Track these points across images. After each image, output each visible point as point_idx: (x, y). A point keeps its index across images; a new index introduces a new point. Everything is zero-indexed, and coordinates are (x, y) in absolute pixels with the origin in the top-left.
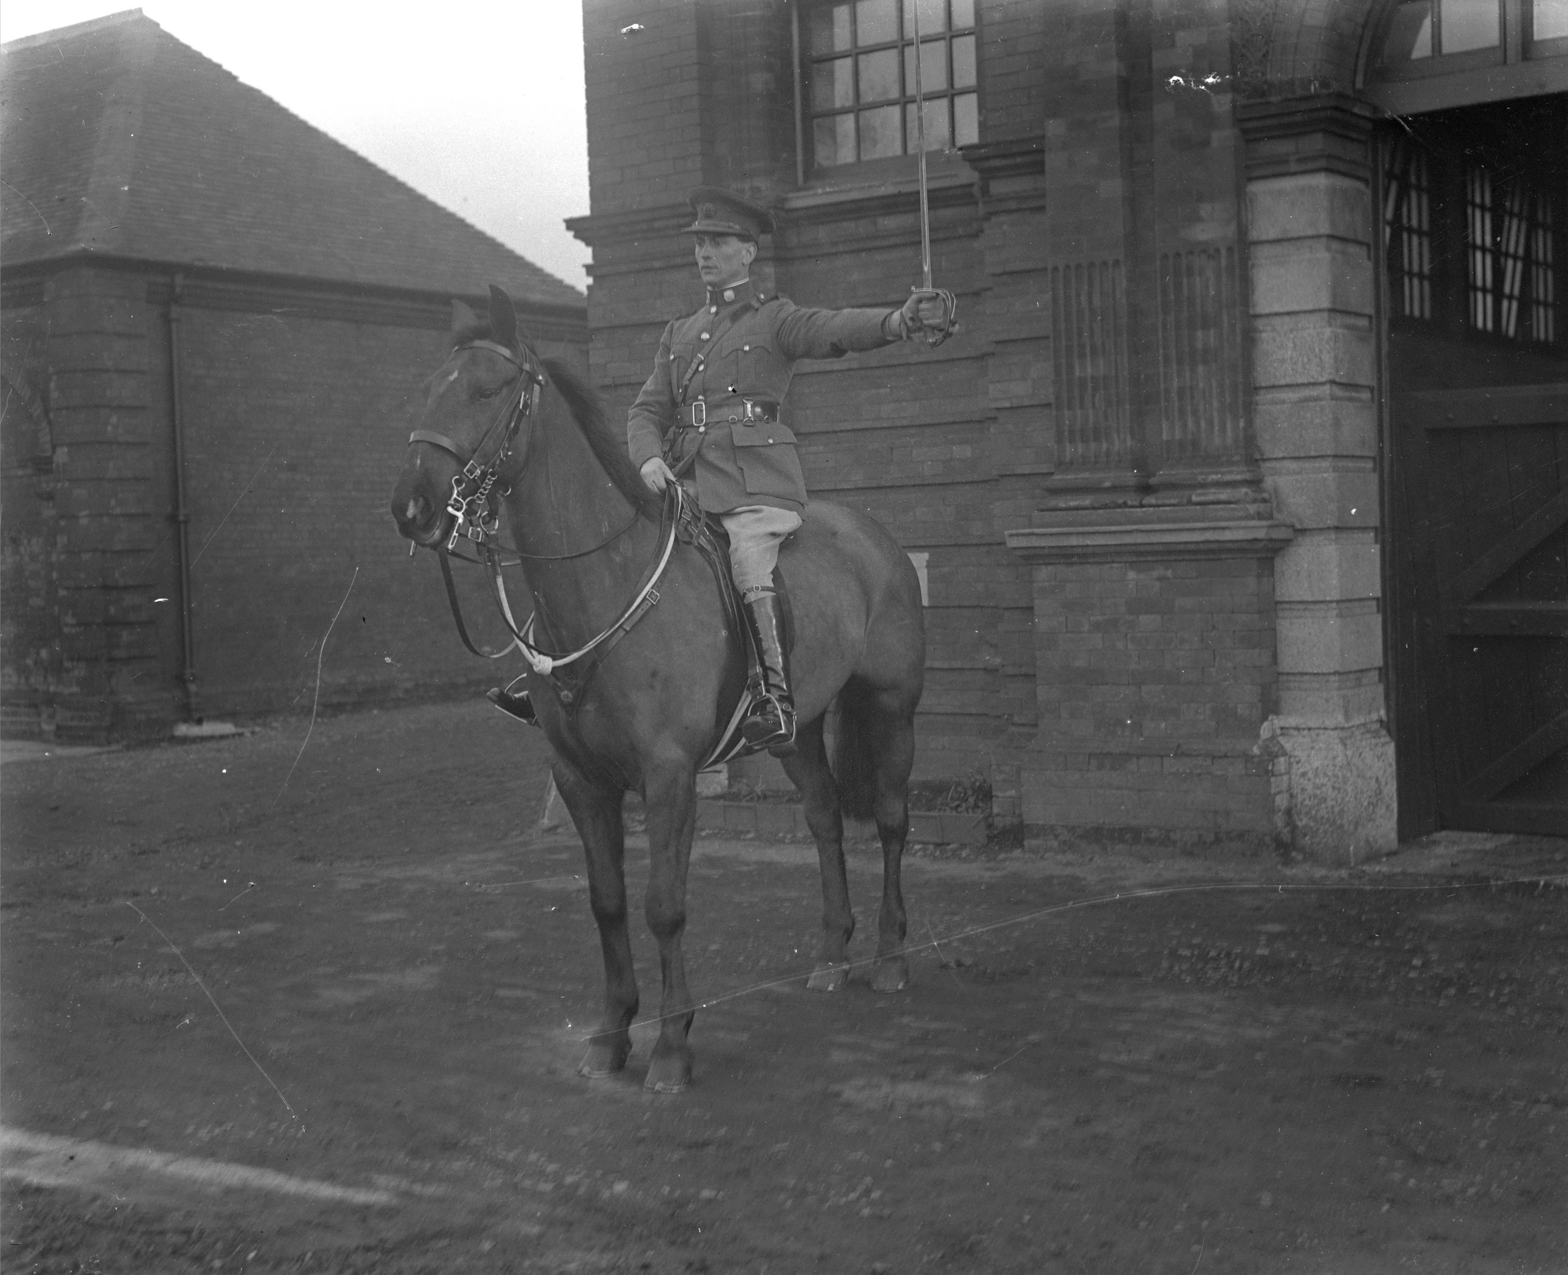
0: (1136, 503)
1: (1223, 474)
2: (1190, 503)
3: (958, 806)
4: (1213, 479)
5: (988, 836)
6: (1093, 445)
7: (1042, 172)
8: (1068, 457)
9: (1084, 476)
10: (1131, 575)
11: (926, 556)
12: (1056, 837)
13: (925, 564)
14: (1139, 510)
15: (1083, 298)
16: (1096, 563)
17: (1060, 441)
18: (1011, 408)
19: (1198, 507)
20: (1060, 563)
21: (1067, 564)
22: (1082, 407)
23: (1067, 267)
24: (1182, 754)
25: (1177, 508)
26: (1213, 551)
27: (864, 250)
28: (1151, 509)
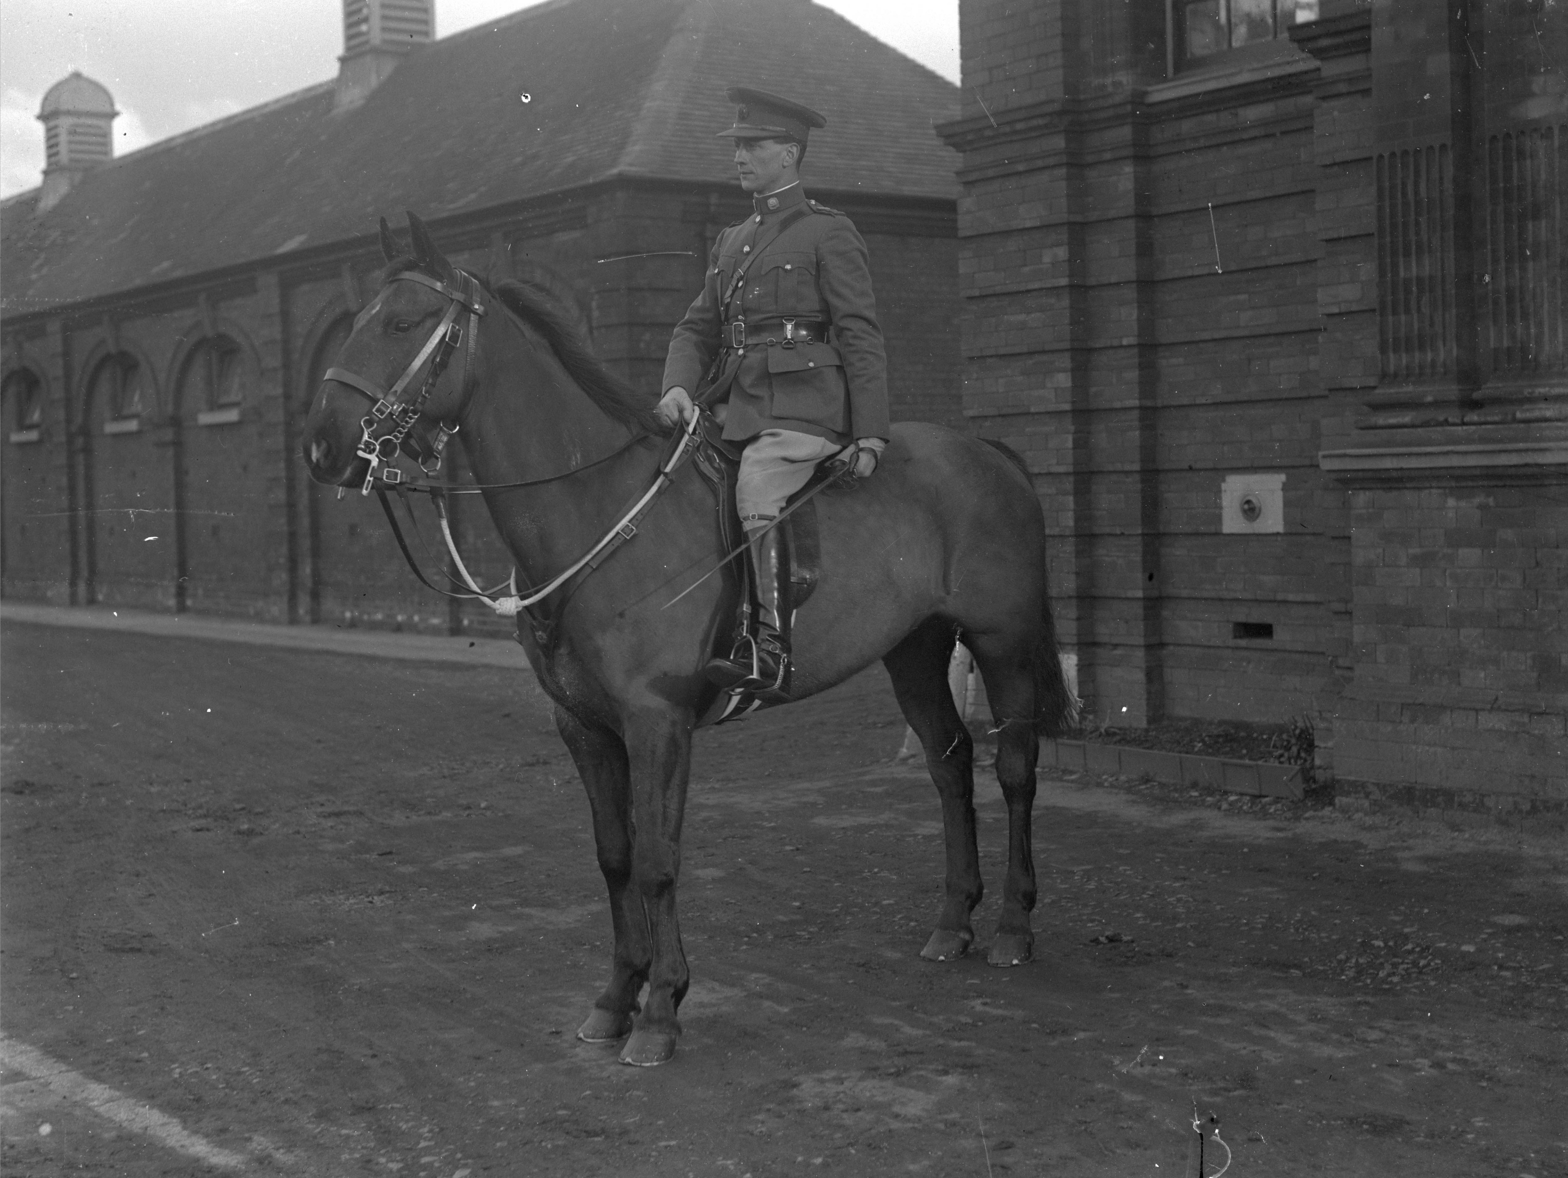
0: (1458, 421)
1: (1552, 386)
2: (1515, 420)
3: (1281, 756)
4: (1540, 393)
5: (1304, 789)
6: (1417, 354)
7: (1368, 50)
8: (1392, 369)
9: (1408, 390)
10: (1451, 502)
11: (1283, 477)
12: (1367, 795)
13: (1280, 486)
14: (1460, 428)
15: (1410, 189)
16: (1414, 488)
17: (1383, 349)
18: (1340, 314)
19: (1522, 425)
20: (1378, 489)
21: (1384, 489)
22: (1407, 311)
23: (1393, 154)
24: (1499, 709)
25: (1500, 426)
26: (1533, 476)
27: (1225, 144)
28: (1473, 428)
